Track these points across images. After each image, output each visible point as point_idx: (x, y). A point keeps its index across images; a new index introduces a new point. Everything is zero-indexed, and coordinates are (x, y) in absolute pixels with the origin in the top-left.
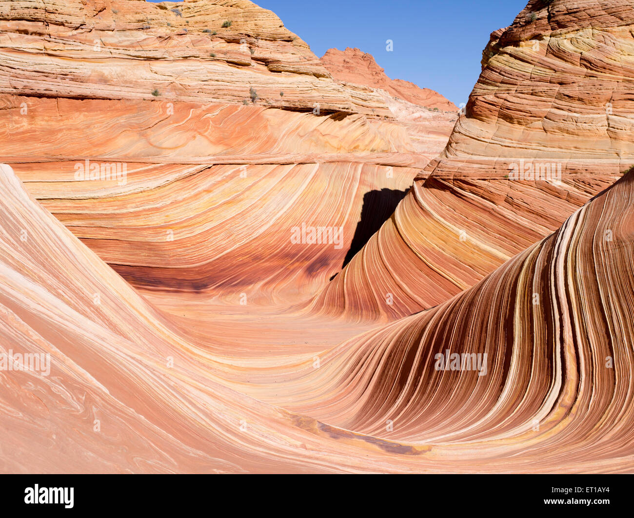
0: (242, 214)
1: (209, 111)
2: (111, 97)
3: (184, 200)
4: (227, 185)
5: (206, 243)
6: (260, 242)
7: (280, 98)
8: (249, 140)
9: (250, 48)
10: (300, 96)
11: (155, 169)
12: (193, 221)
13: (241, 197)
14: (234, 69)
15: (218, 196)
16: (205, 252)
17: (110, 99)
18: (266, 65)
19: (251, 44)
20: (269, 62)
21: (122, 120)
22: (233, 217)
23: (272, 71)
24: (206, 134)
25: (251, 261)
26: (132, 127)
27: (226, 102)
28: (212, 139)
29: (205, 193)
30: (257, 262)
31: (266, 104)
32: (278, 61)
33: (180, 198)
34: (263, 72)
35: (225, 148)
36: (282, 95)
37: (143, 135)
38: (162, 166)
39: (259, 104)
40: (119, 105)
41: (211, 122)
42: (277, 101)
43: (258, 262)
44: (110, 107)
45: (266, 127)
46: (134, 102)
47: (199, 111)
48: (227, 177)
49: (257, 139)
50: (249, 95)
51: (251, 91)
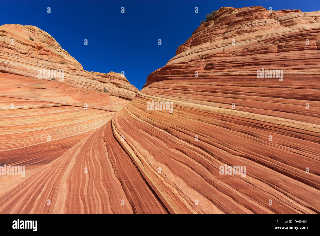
0: (70, 126)
1: (80, 90)
2: (23, 75)
3: (33, 116)
4: (71, 113)
5: (29, 137)
6: (74, 139)
7: (118, 93)
8: (96, 101)
9: (110, 79)
10: (126, 95)
11: (26, 102)
12: (31, 126)
13: (76, 119)
14: (102, 84)
15: (60, 117)
16: (23, 142)
17: (22, 76)
18: (116, 85)
19: (110, 78)
20: (116, 84)
21: (25, 84)
22: (63, 126)
23: (117, 87)
24: (74, 96)
25: (60, 149)
26: (28, 87)
27: (90, 89)
28: (76, 98)
29: (52, 114)
30: (63, 150)
31: (111, 94)
32: (120, 84)
33: (31, 115)
34: (114, 86)
35: (82, 102)
36: (118, 92)
37: (33, 90)
38: (32, 101)
39: (107, 93)
40: (28, 79)
41: (79, 93)
42: (116, 94)
43: (65, 149)
44: (20, 78)
45: (108, 100)
46: (37, 79)
47: (73, 89)
48: (73, 111)
49: (100, 102)
50: (103, 89)
51: (104, 88)
